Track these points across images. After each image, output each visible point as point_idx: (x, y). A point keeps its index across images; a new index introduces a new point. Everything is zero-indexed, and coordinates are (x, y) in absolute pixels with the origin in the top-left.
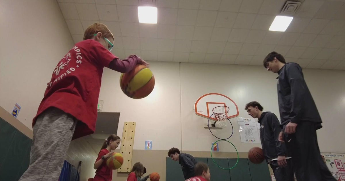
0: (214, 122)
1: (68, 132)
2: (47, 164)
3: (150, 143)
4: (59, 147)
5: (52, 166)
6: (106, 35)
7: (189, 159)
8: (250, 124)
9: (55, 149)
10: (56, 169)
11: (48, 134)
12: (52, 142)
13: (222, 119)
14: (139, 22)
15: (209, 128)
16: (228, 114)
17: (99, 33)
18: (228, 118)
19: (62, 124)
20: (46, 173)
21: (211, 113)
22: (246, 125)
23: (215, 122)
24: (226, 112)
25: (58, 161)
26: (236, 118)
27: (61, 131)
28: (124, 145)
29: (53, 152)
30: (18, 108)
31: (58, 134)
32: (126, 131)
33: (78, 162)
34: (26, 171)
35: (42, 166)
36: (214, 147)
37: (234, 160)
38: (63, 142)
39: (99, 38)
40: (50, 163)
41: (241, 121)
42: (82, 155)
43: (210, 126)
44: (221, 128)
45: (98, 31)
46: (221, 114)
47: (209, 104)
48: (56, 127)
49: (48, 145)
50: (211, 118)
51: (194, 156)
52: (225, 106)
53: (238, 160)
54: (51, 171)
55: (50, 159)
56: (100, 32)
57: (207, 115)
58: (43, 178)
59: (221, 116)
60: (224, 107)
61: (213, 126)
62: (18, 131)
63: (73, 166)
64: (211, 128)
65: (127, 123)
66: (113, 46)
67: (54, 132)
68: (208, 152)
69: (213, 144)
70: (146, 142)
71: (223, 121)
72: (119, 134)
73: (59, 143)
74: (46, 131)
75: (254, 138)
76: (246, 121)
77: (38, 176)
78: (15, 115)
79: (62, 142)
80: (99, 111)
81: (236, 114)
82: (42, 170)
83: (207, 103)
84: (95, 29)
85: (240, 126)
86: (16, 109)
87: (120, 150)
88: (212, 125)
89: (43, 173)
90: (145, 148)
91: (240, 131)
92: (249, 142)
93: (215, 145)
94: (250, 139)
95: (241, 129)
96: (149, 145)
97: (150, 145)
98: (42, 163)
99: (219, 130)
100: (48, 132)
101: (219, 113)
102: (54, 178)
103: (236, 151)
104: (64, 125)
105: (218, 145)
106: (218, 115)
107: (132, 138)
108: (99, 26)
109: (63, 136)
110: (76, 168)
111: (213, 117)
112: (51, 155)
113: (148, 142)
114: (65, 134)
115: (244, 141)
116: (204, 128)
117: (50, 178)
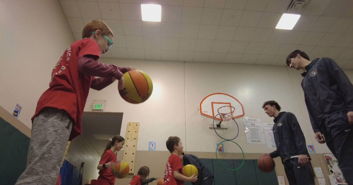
0: (219, 122)
1: (64, 130)
2: (45, 164)
3: (153, 143)
4: (56, 146)
5: (50, 166)
6: (105, 32)
7: (194, 160)
8: (256, 124)
9: (51, 148)
10: (55, 168)
11: (43, 133)
12: (47, 142)
13: (227, 119)
14: (143, 20)
15: (214, 128)
16: (233, 114)
17: (98, 31)
18: (233, 119)
19: (57, 122)
20: (45, 173)
21: (216, 113)
22: (252, 125)
23: (221, 122)
24: (232, 113)
25: (56, 161)
26: (242, 118)
27: (56, 130)
28: (127, 146)
29: (49, 151)
30: (19, 108)
31: (54, 133)
32: (129, 132)
33: (80, 163)
34: (24, 173)
35: (39, 166)
36: (219, 148)
37: (240, 161)
38: (60, 141)
39: (98, 35)
40: (47, 163)
41: (247, 122)
42: (85, 156)
43: (216, 126)
44: (226, 129)
45: (97, 28)
46: (226, 114)
47: (214, 104)
48: (51, 126)
49: (43, 144)
50: (217, 118)
51: (199, 157)
52: (231, 107)
53: (244, 161)
54: (49, 171)
55: (47, 159)
56: (99, 29)
57: (212, 115)
58: (41, 179)
59: (226, 116)
60: (229, 107)
61: (219, 126)
62: (19, 131)
63: (75, 167)
64: (216, 128)
65: (130, 124)
66: (112, 43)
67: (49, 131)
68: (213, 153)
69: (218, 145)
70: (150, 143)
71: (228, 122)
72: (123, 134)
73: (55, 142)
74: (41, 130)
75: (260, 139)
76: (251, 121)
77: (36, 177)
78: (16, 116)
79: (58, 141)
80: (102, 111)
81: (242, 114)
82: (39, 171)
83: (212, 103)
84: (94, 27)
85: (246, 126)
86: (17, 109)
87: (123, 150)
88: (217, 125)
89: (41, 173)
90: (149, 149)
91: (246, 131)
92: (255, 143)
93: (220, 146)
94: (256, 140)
95: (247, 130)
96: (152, 146)
97: (154, 146)
98: (38, 164)
99: (225, 131)
100: (43, 131)
101: (224, 113)
102: (54, 178)
103: (242, 152)
104: (59, 124)
105: (223, 145)
106: (224, 115)
107: (135, 139)
108: (97, 23)
109: (59, 135)
110: (78, 169)
111: (218, 117)
112: (48, 154)
113: (152, 142)
114: (61, 133)
115: (249, 141)
116: (209, 129)
117: (48, 178)
